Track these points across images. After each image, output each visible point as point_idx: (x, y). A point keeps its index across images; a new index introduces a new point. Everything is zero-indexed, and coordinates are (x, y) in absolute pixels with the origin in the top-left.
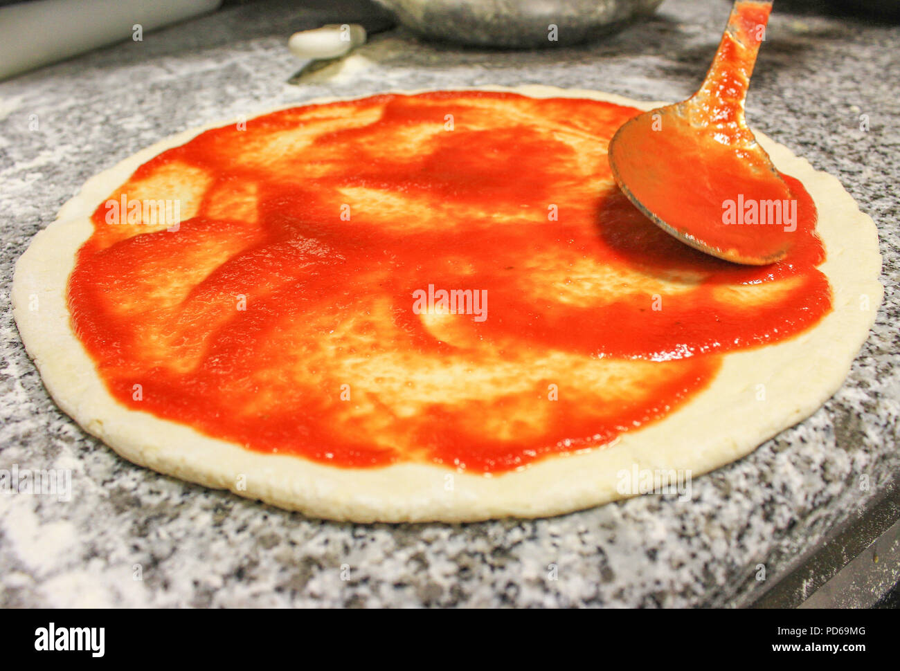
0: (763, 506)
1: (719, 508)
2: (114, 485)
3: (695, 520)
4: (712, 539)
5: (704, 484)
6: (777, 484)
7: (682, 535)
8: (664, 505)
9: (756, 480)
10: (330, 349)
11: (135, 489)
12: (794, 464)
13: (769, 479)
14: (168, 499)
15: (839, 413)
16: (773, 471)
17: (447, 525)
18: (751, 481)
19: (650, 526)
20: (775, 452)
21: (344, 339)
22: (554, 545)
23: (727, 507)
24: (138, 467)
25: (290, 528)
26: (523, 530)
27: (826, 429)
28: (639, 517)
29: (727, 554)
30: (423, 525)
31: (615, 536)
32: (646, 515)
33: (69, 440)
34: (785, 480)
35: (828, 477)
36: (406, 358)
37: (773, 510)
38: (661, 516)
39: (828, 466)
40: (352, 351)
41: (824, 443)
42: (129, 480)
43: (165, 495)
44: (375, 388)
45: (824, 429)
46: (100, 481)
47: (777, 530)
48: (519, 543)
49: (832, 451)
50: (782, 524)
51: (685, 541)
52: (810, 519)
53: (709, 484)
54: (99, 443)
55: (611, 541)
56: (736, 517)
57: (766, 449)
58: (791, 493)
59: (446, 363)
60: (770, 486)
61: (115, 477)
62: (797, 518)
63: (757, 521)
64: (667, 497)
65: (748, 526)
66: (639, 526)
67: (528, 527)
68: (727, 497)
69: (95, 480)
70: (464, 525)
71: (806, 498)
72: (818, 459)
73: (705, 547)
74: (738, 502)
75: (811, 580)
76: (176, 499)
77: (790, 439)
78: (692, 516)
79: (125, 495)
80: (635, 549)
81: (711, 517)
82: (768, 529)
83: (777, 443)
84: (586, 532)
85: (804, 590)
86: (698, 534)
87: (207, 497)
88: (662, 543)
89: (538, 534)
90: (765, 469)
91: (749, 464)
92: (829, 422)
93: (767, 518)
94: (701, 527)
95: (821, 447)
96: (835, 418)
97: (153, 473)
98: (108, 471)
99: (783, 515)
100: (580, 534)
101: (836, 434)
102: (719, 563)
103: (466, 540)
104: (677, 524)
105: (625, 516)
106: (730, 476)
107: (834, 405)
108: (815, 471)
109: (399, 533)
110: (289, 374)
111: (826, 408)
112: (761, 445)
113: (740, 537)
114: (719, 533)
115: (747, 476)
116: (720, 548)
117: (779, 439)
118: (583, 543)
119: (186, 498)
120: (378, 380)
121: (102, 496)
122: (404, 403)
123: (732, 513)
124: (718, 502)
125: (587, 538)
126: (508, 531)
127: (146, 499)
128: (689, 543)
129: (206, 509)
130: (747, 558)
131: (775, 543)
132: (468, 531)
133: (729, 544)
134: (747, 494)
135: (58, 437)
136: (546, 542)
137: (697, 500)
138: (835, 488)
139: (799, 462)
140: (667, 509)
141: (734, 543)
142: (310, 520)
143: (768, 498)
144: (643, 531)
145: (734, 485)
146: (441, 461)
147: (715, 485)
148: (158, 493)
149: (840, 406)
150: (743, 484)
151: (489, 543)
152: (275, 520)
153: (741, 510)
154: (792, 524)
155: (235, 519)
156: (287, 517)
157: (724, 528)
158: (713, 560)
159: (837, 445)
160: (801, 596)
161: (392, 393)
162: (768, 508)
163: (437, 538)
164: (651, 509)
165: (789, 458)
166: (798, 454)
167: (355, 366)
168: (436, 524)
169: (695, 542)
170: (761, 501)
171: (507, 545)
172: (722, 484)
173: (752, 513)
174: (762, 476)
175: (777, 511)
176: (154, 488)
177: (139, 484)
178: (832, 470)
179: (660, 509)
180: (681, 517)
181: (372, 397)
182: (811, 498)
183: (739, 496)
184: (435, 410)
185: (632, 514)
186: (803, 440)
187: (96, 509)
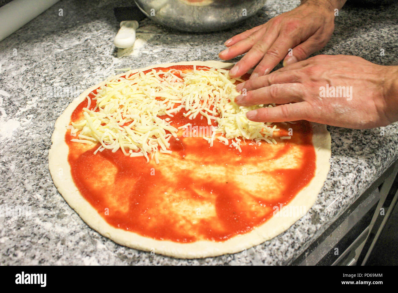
0: (292, 244)
1: (280, 247)
2: (117, 252)
3: (274, 251)
4: (278, 255)
5: (276, 240)
6: (295, 238)
7: (271, 255)
8: (266, 247)
9: (290, 237)
10: (167, 200)
11: (124, 253)
12: (300, 231)
13: (293, 237)
14: (135, 255)
15: (313, 214)
16: (294, 234)
17: (211, 257)
18: (289, 238)
19: (262, 254)
20: (295, 228)
21: (170, 195)
22: (239, 261)
23: (282, 246)
24: (123, 246)
25: (171, 261)
26: (231, 257)
27: (309, 219)
28: (260, 251)
29: (282, 259)
30: (206, 258)
31: (254, 258)
32: (261, 251)
33: (97, 238)
34: (298, 236)
35: (309, 233)
36: (191, 202)
37: (294, 245)
38: (265, 251)
39: (309, 230)
40: (174, 200)
41: (309, 224)
42: (121, 250)
43: (133, 254)
44: (184, 215)
45: (309, 220)
46: (113, 251)
47: (296, 250)
48: (230, 261)
49: (310, 225)
50: (296, 248)
51: (271, 257)
52: (304, 245)
53: (278, 240)
54: (108, 239)
55: (253, 259)
56: (284, 248)
57: (292, 228)
58: (299, 239)
59: (203, 204)
60: (293, 238)
61: (117, 250)
62: (301, 246)
63: (290, 249)
64: (267, 245)
65: (288, 250)
66: (260, 254)
67: (232, 256)
68: (282, 243)
69: (111, 251)
70: (216, 257)
71: (303, 240)
72: (307, 229)
73: (277, 258)
74: (285, 244)
75: (308, 252)
76: (137, 255)
77: (299, 224)
78: (273, 250)
79: (122, 255)
80: (259, 261)
81: (278, 249)
82: (293, 250)
83: (295, 225)
84: (247, 257)
85: (306, 255)
86: (275, 255)
87: (145, 254)
88: (266, 258)
89: (235, 258)
90: (292, 234)
91: (288, 233)
92: (310, 217)
93: (293, 247)
94: (276, 253)
95: (308, 225)
96: (312, 216)
97: (127, 248)
98: (114, 248)
99: (297, 246)
100: (245, 257)
101: (312, 220)
102: (280, 261)
103: (217, 261)
104: (269, 252)
105: (256, 251)
106: (283, 237)
107: (312, 211)
108: (306, 232)
109: (199, 260)
110: (158, 210)
111: (310, 212)
112: (291, 227)
113: (286, 253)
114: (280, 253)
115: (287, 236)
116: (280, 257)
117: (296, 224)
118: (246, 260)
119: (140, 255)
120: (185, 211)
121: (116, 256)
122: (193, 219)
123: (283, 248)
124: (280, 245)
125: (247, 258)
126: (227, 258)
127: (129, 256)
128: (273, 257)
129: (146, 258)
130: (287, 258)
131: (295, 253)
132: (217, 259)
133: (283, 256)
134: (287, 242)
135: (94, 237)
136: (237, 260)
137: (274, 245)
138: (311, 236)
139: (302, 230)
140: (267, 249)
141: (284, 255)
142: (176, 259)
143: (293, 242)
144: (261, 255)
145: (284, 240)
146: (208, 239)
147: (279, 240)
148: (131, 254)
149: (314, 211)
150: (286, 239)
151: (223, 262)
152: (166, 259)
153: (286, 246)
154: (300, 247)
155: (155, 260)
156: (169, 258)
157: (281, 252)
158: (279, 260)
159: (312, 224)
160: (305, 257)
161: (189, 216)
162: (293, 245)
163: (209, 261)
164: (263, 249)
165: (299, 230)
166: (301, 228)
167: (177, 206)
168: (208, 257)
169: (274, 257)
170: (291, 243)
171: (228, 262)
172: (281, 240)
173: (289, 247)
174: (291, 236)
175: (295, 245)
176: (130, 252)
177: (124, 251)
178: (311, 231)
179: (265, 248)
180: (270, 250)
181: (184, 218)
182: (304, 240)
183: (285, 243)
184: (203, 221)
185: (258, 250)
186: (303, 224)
187: (115, 260)
